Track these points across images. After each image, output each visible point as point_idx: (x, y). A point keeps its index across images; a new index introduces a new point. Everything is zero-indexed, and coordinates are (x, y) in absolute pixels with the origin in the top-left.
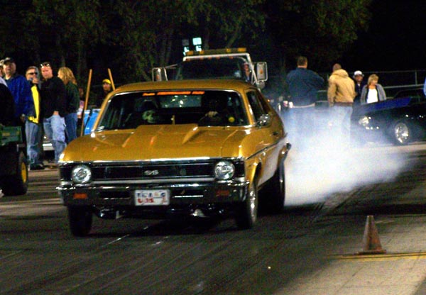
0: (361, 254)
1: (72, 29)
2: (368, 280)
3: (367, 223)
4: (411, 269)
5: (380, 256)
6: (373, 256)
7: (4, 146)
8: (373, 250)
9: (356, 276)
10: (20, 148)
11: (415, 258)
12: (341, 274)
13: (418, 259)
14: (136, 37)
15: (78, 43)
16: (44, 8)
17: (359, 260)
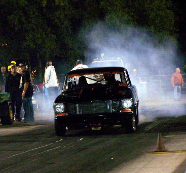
0: (156, 151)
1: (44, 50)
2: (155, 164)
3: (158, 137)
4: (177, 159)
5: (164, 152)
6: (161, 153)
7: (2, 103)
8: (161, 150)
9: (150, 162)
10: (9, 104)
11: (180, 153)
12: (144, 161)
13: (181, 154)
14: (73, 53)
15: (47, 56)
16: (31, 40)
17: (154, 155)
